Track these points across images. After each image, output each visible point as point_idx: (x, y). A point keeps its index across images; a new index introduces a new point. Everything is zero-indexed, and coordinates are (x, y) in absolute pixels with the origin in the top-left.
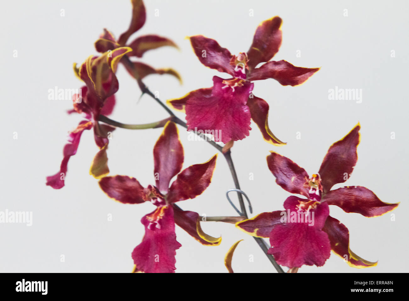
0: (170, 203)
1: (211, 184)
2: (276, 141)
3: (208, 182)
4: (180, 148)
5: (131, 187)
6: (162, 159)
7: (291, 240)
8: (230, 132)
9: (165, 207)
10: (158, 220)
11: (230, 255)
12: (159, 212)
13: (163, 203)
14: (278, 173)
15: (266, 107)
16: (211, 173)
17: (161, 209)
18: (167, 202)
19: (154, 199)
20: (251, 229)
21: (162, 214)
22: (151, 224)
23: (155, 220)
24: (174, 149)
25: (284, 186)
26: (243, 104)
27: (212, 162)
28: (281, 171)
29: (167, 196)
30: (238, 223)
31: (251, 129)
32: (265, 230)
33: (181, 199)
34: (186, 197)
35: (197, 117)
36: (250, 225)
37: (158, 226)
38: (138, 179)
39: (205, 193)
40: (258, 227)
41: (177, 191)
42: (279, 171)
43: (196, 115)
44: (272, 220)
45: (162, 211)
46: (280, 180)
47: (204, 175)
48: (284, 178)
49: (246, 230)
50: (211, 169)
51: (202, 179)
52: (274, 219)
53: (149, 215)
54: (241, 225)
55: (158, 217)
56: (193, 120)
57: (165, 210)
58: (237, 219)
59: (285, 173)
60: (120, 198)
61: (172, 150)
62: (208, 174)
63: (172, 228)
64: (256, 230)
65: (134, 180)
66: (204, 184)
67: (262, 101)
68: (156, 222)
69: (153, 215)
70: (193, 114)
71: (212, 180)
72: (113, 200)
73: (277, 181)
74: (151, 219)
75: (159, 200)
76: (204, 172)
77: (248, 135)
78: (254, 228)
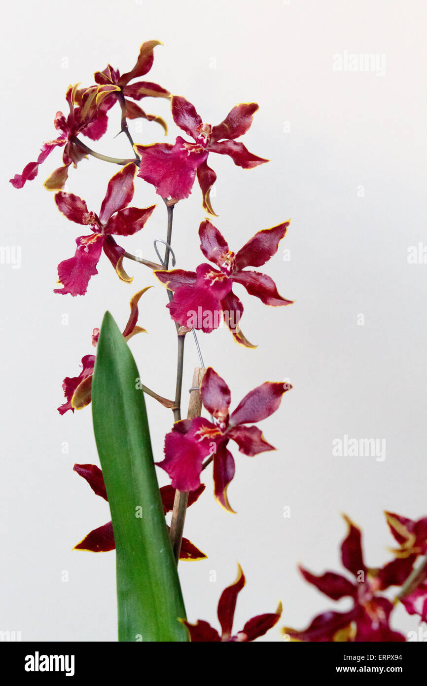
0: (105, 233)
1: (142, 229)
2: (210, 211)
3: (142, 226)
4: (132, 189)
5: (79, 208)
6: (114, 193)
7: (191, 302)
8: (172, 189)
9: (99, 235)
10: (88, 244)
11: (138, 297)
12: (93, 238)
13: (100, 231)
14: (205, 239)
15: (213, 179)
16: (146, 219)
17: (96, 235)
18: (103, 232)
19: (92, 225)
20: (165, 280)
21: (94, 241)
22: (81, 245)
23: (86, 244)
24: (126, 188)
25: (205, 252)
26: (193, 169)
27: (150, 210)
28: (208, 238)
29: (105, 226)
30: (156, 271)
31: (191, 193)
32: (175, 284)
33: (115, 233)
34: (120, 234)
35: (150, 167)
36: (165, 276)
37: (86, 250)
38: (87, 203)
39: (135, 234)
40: (171, 281)
41: (114, 225)
42: (206, 238)
43: (150, 165)
44: (185, 278)
45: (95, 238)
46: (204, 246)
47: (140, 219)
48: (208, 245)
49: (160, 279)
50: (147, 216)
51: (137, 222)
52: (186, 278)
53: (84, 237)
54: (158, 274)
55: (90, 242)
56: (146, 168)
57: (98, 238)
58: (157, 266)
59: (211, 242)
60: (68, 214)
61: (125, 188)
62: (143, 219)
63: (98, 255)
64: (168, 282)
65: (84, 202)
66: (138, 227)
67: (212, 173)
68: (86, 245)
69: (87, 238)
70: (147, 163)
71: (145, 225)
72: (62, 213)
73: (201, 246)
74: (83, 241)
75: (96, 227)
76: (141, 217)
77: (187, 197)
78: (167, 280)
